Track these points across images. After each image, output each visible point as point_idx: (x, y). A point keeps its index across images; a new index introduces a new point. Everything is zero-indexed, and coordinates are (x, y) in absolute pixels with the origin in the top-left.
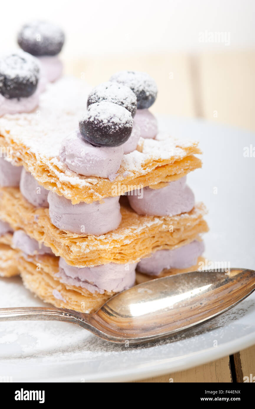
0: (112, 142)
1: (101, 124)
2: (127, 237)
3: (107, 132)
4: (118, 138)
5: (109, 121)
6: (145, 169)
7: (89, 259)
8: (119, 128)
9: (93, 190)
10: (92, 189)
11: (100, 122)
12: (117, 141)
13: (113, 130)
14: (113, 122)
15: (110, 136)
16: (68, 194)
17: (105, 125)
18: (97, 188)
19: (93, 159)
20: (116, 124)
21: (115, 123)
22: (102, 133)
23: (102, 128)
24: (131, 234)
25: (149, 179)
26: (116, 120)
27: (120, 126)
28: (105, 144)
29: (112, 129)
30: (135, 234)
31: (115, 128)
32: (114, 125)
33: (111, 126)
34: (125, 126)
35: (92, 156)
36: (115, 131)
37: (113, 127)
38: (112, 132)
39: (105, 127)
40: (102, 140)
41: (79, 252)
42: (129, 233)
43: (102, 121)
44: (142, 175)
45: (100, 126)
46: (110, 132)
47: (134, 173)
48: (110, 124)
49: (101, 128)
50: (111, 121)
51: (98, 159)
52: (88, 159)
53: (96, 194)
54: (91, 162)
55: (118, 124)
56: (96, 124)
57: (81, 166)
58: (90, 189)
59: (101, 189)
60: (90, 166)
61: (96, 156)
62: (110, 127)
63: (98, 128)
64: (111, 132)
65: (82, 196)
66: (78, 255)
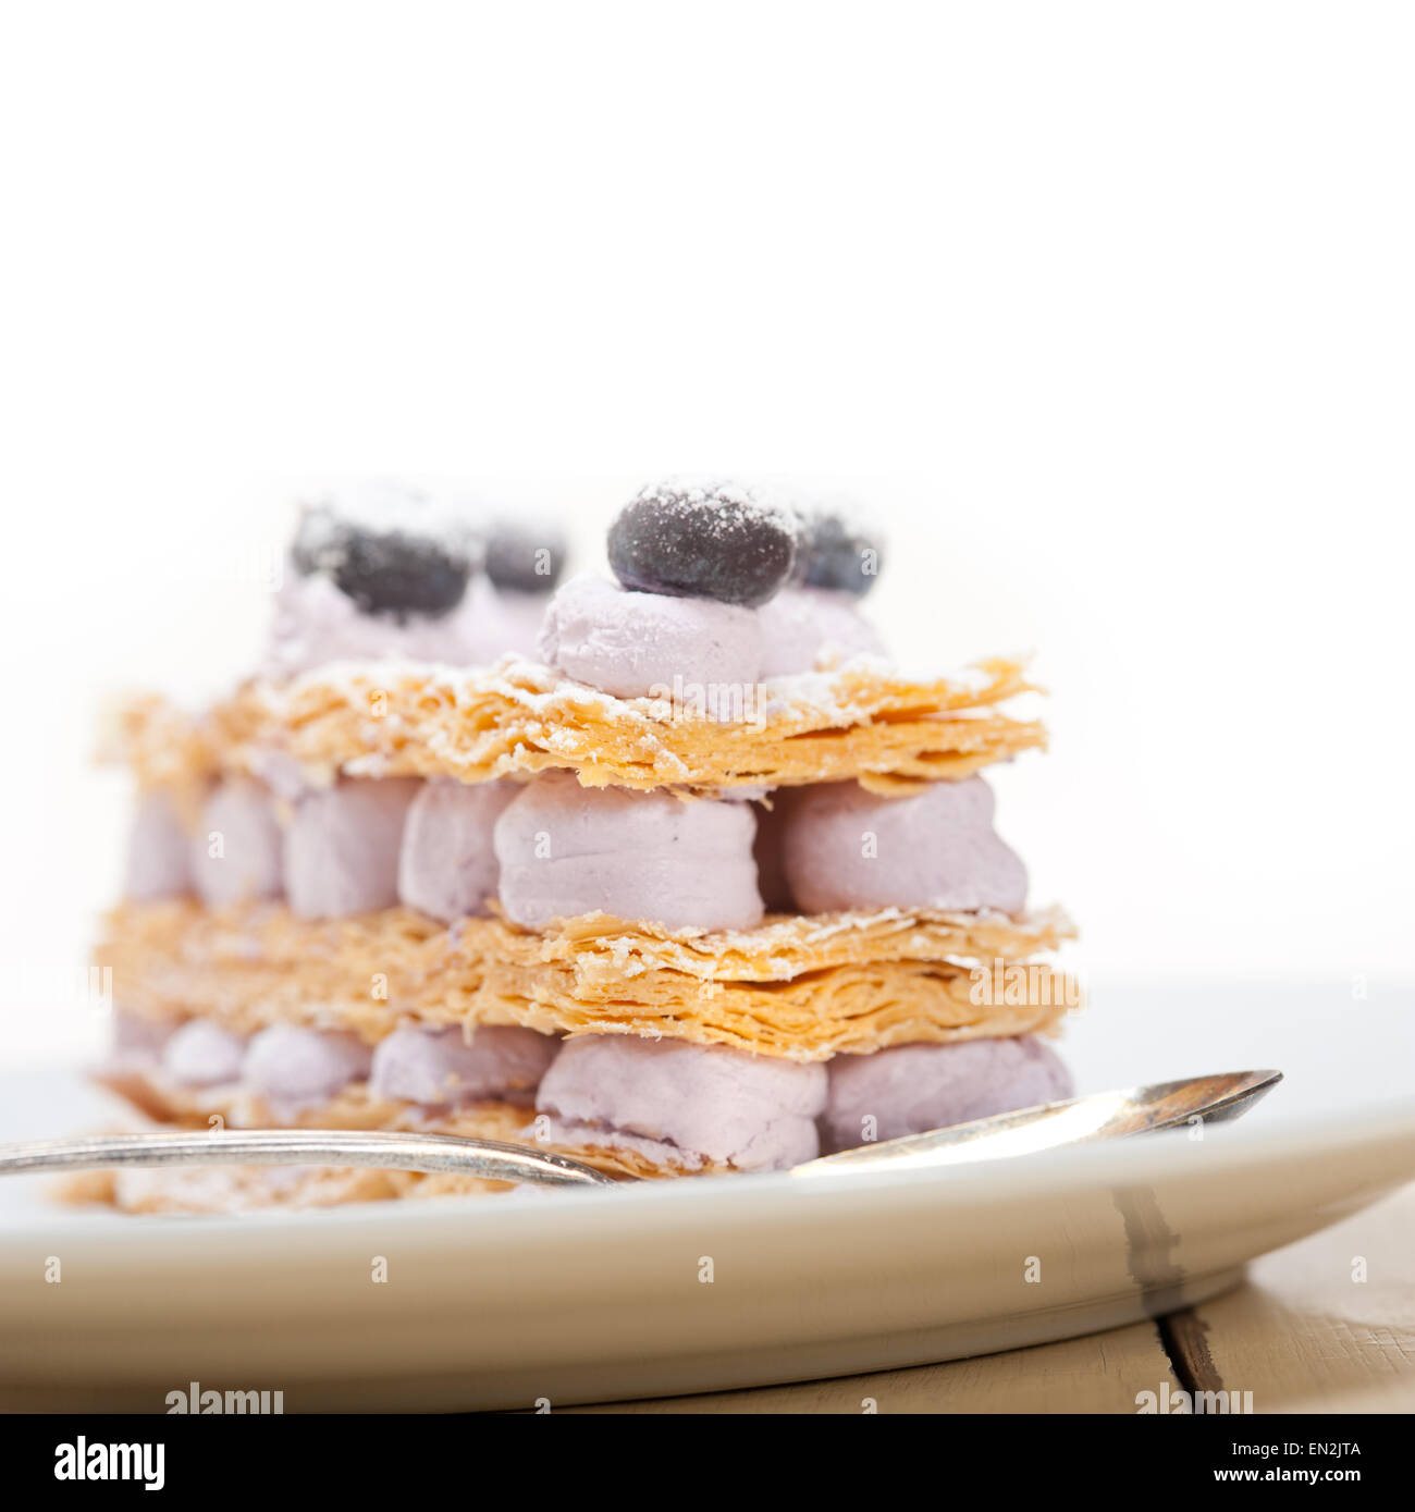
0: (722, 571)
1: (682, 504)
2: (783, 952)
3: (704, 531)
4: (743, 558)
5: (709, 496)
6: (842, 706)
7: (642, 1011)
8: (747, 520)
9: (654, 738)
10: (653, 734)
11: (677, 500)
12: (739, 570)
13: (724, 524)
14: (724, 500)
15: (713, 543)
16: (564, 740)
17: (696, 507)
18: (667, 737)
19: (654, 629)
20: (735, 506)
21: (732, 501)
22: (684, 533)
23: (687, 519)
24: (796, 942)
25: (858, 747)
26: (734, 495)
27: (750, 515)
28: (695, 579)
29: (722, 519)
30: (811, 945)
31: (730, 520)
32: (727, 509)
33: (718, 511)
34: (767, 520)
35: (653, 617)
36: (731, 529)
37: (723, 514)
38: (724, 531)
39: (697, 515)
40: (688, 565)
41: (608, 971)
42: (790, 936)
43: (685, 496)
44: (832, 723)
45: (679, 513)
46: (714, 530)
47: (805, 713)
48: (714, 504)
49: (682, 517)
50: (717, 495)
51: (672, 629)
52: (636, 627)
53: (666, 753)
54: (646, 639)
55: (741, 505)
56: (665, 508)
57: (612, 655)
58: (643, 733)
59: (682, 742)
60: (643, 651)
61: (665, 617)
62: (713, 515)
63: (673, 517)
64: (718, 529)
65: (614, 753)
66: (602, 981)
